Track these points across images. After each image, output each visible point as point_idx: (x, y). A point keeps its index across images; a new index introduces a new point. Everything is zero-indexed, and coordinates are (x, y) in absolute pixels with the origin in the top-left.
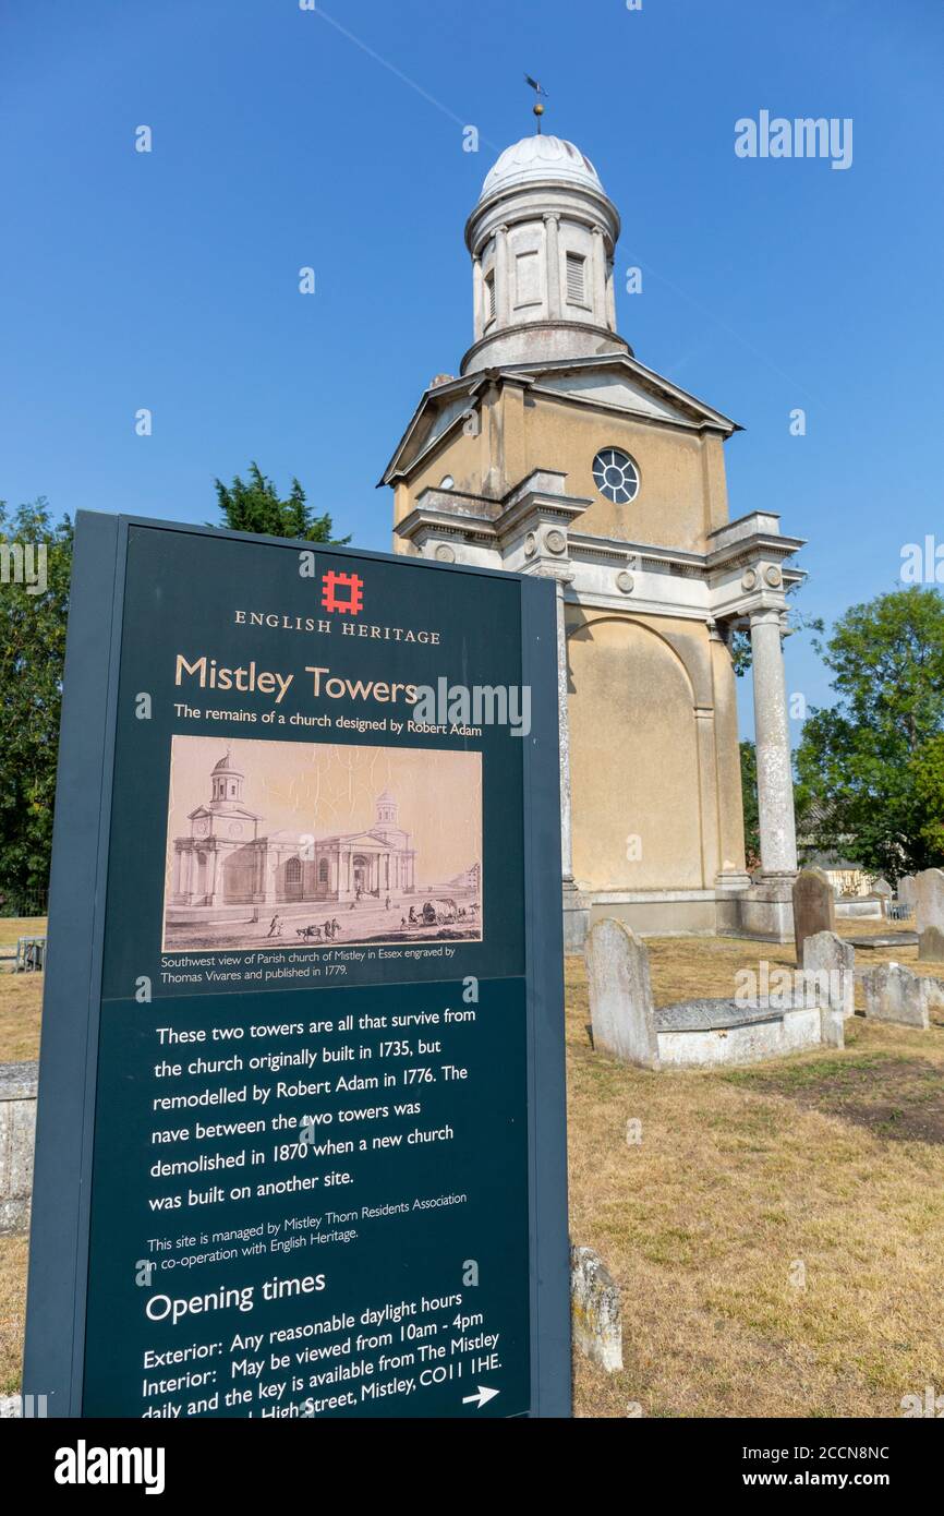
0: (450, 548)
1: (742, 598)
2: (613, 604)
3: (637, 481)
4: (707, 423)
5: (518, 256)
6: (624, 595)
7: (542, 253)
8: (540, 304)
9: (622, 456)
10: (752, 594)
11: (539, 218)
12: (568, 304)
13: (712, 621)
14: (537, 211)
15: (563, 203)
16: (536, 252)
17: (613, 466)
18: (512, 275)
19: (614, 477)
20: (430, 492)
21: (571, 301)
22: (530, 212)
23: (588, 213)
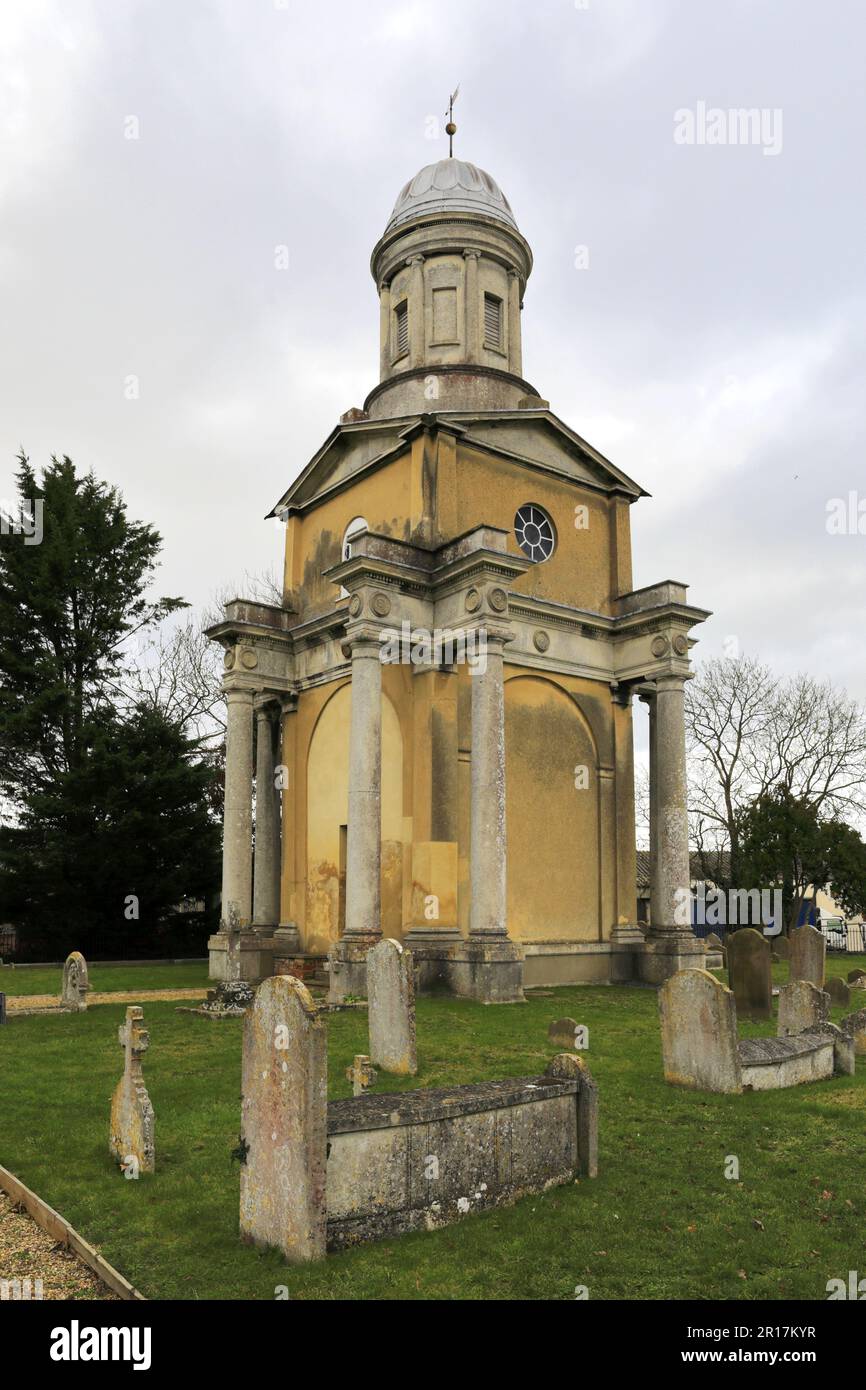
0: (386, 597)
1: (650, 663)
2: (531, 662)
3: (553, 540)
4: (618, 487)
5: (434, 290)
6: (539, 654)
7: (460, 291)
8: (458, 345)
9: (540, 514)
10: (661, 661)
11: (459, 252)
12: (485, 348)
13: (615, 684)
14: (458, 245)
15: (484, 239)
16: (454, 289)
17: (532, 523)
18: (429, 310)
19: (532, 535)
20: (366, 538)
21: (487, 346)
22: (451, 245)
23: (508, 254)
